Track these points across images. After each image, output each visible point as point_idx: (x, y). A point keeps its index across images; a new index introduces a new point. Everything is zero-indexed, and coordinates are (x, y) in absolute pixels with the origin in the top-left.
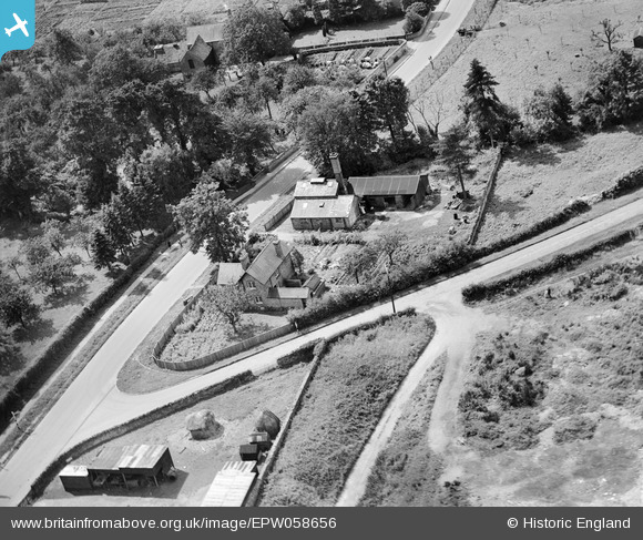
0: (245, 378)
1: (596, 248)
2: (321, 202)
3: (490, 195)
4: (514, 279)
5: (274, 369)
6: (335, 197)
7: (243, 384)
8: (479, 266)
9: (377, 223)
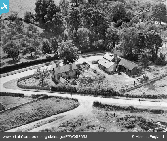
0: (22, 95)
1: (146, 110)
2: (106, 61)
3: (153, 82)
4: (111, 106)
5: (30, 97)
6: (111, 61)
7: (20, 97)
8: (114, 98)
9: (117, 74)
